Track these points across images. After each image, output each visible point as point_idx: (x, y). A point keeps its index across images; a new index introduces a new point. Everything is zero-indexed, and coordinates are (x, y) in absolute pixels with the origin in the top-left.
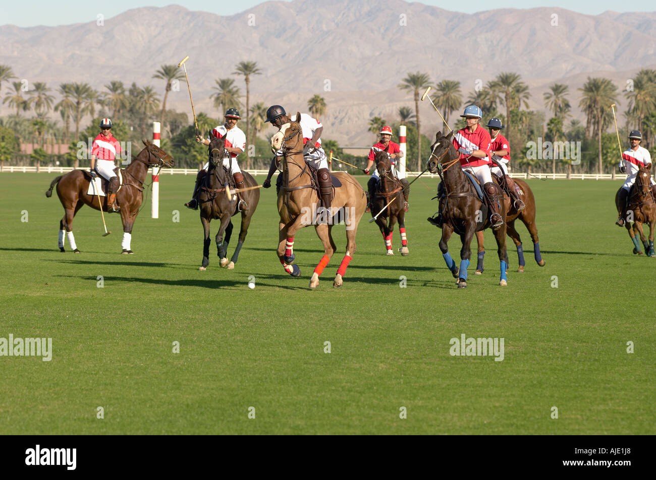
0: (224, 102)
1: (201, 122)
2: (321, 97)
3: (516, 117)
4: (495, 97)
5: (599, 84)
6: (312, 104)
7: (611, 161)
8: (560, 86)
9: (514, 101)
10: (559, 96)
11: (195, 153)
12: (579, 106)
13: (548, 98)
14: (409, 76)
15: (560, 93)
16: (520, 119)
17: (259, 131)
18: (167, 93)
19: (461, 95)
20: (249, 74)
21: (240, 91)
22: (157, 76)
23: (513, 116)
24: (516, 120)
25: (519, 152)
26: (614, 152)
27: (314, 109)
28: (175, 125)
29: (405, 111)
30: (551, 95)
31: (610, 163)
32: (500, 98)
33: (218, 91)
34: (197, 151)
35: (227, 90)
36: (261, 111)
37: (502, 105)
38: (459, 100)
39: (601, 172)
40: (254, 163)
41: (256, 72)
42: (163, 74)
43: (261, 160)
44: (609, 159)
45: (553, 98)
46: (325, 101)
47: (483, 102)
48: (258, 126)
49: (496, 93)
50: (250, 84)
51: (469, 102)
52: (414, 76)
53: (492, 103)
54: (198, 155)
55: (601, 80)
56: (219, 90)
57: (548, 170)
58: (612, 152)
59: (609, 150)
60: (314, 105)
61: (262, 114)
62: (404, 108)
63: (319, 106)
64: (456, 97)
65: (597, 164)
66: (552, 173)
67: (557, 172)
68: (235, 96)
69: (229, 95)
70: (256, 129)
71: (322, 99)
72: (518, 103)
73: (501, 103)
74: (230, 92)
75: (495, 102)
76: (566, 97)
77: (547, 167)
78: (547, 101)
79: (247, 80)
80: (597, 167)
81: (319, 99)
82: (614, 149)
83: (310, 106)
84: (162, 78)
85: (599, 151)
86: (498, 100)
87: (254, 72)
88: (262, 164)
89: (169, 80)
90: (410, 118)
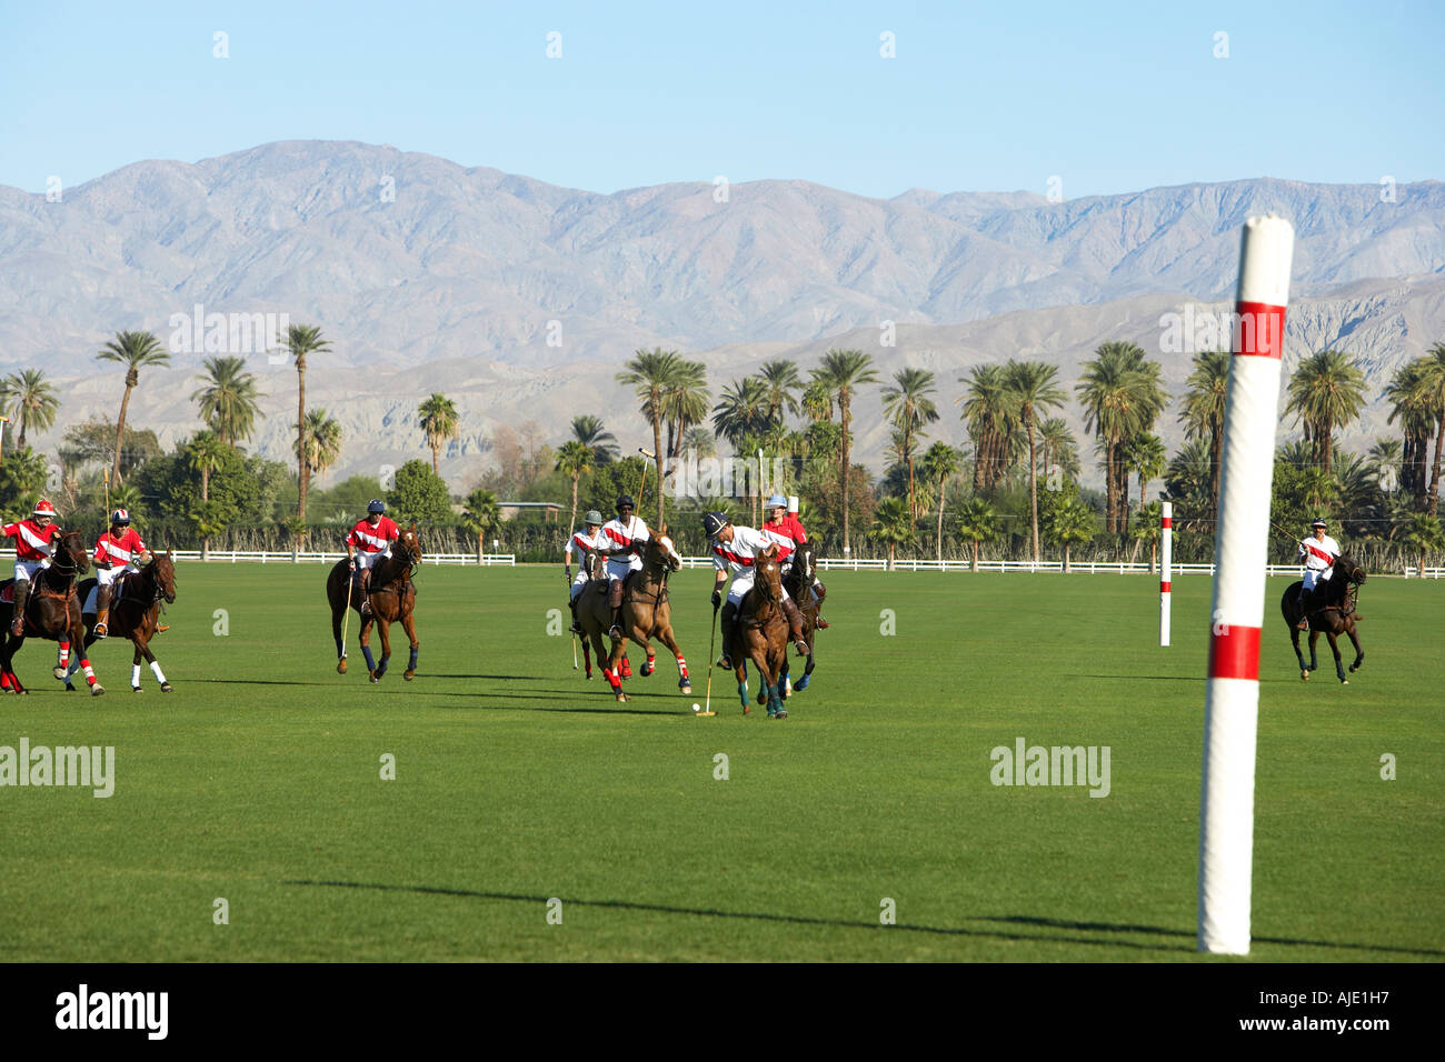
0: (222, 408)
1: (203, 452)
2: (447, 397)
3: (825, 439)
4: (779, 395)
5: (1033, 374)
6: (427, 413)
7: (1061, 534)
8: (917, 374)
9: (819, 404)
10: (915, 394)
11: (195, 517)
12: (965, 416)
13: (890, 399)
14: (639, 356)
15: (916, 388)
16: (834, 443)
17: (315, 470)
18: (128, 391)
19: (707, 392)
20: (306, 351)
21: (255, 384)
22: (108, 356)
23: (819, 437)
24: (827, 445)
25: (872, 515)
26: (1068, 515)
27: (432, 424)
28: (131, 458)
29: (586, 425)
30: (898, 392)
31: (1060, 538)
32: (789, 398)
33: (210, 385)
34: (199, 513)
35: (228, 381)
36: (319, 428)
37: (794, 414)
38: (703, 402)
39: (1037, 557)
40: (313, 539)
41: (319, 348)
42: (119, 351)
43: (328, 532)
44: (1058, 530)
45: (901, 400)
46: (455, 408)
47: (752, 406)
48: (314, 460)
49: (782, 387)
50: (307, 372)
51: (724, 405)
52: (650, 356)
53: (772, 407)
54: (201, 520)
55: (1037, 366)
56: (211, 383)
57: (928, 552)
58: (1062, 516)
59: (1057, 512)
60: (430, 417)
61: (322, 435)
62: (585, 419)
63: (442, 417)
64: (696, 395)
65: (1029, 540)
66: (935, 558)
67: (945, 556)
68: (245, 393)
69: (232, 392)
70: (308, 465)
71: (449, 404)
72: (828, 409)
73: (792, 409)
74: (233, 385)
75: (780, 406)
76: (928, 397)
77: (925, 546)
78: (890, 404)
79: (299, 364)
80: (1027, 547)
81: (441, 403)
82: (1067, 510)
83: (422, 418)
84: (120, 360)
85: (1032, 513)
86: (785, 404)
87: (314, 348)
88: (330, 540)
89: (133, 364)
90: (597, 440)
